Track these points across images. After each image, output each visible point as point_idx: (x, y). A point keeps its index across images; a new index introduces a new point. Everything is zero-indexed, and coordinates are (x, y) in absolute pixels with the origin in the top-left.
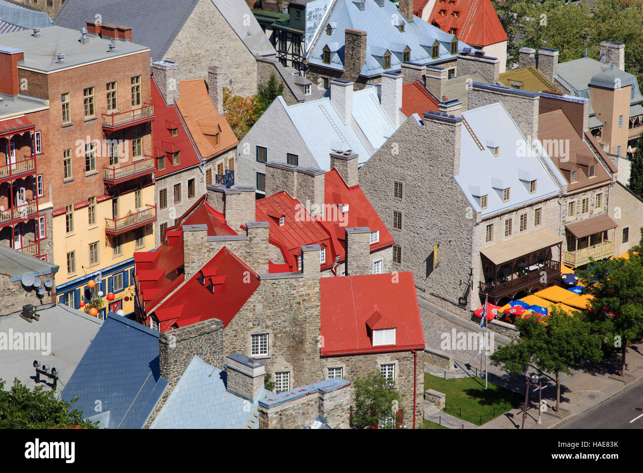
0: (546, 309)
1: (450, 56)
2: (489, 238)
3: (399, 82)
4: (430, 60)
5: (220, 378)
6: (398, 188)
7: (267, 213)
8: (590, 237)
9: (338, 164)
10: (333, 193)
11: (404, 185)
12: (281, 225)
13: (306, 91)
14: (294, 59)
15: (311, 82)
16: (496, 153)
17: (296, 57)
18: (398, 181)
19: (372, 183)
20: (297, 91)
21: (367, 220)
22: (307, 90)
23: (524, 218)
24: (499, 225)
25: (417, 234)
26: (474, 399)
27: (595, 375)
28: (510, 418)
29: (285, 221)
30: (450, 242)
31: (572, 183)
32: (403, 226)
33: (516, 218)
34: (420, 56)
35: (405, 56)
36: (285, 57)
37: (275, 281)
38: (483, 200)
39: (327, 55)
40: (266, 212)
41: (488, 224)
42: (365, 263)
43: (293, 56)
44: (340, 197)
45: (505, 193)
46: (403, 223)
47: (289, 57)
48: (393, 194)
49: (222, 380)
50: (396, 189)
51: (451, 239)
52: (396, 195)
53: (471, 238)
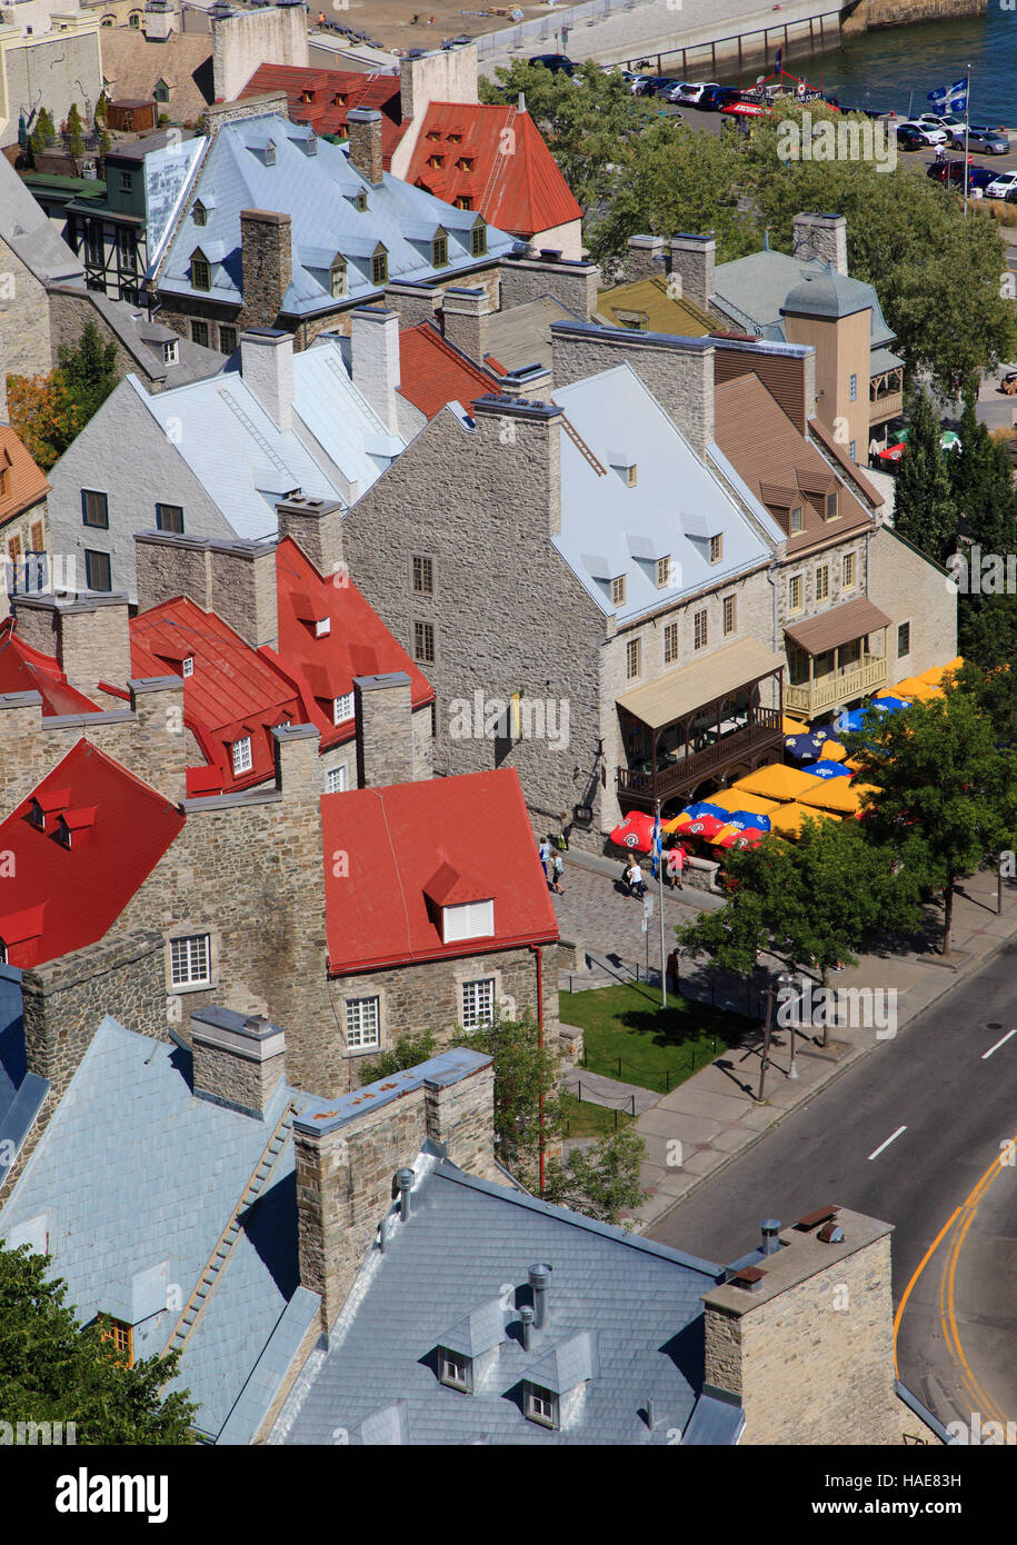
0: (766, 817)
1: (470, 261)
2: (634, 670)
3: (392, 329)
4: (431, 272)
5: (172, 1066)
6: (423, 574)
7: (151, 649)
8: (837, 652)
9: (295, 526)
10: (292, 594)
11: (435, 563)
12: (185, 676)
13: (167, 355)
14: (122, 282)
15: (178, 336)
16: (631, 480)
17: (129, 278)
18: (422, 554)
19: (361, 562)
20: (147, 357)
21: (373, 649)
22: (169, 352)
23: (701, 619)
24: (652, 639)
25: (472, 669)
26: (641, 1034)
27: (884, 957)
28: (728, 1070)
29: (194, 665)
30: (548, 683)
31: (793, 536)
32: (437, 655)
33: (685, 620)
34: (408, 264)
35: (377, 266)
36: (102, 277)
37: (219, 814)
38: (614, 586)
39: (200, 270)
40: (148, 647)
41: (630, 639)
42: (402, 755)
43: (120, 276)
44: (308, 600)
45: (658, 568)
46: (437, 646)
47: (111, 278)
48: (412, 584)
49: (177, 1072)
50: (417, 573)
51: (550, 678)
52: (418, 586)
53: (596, 672)
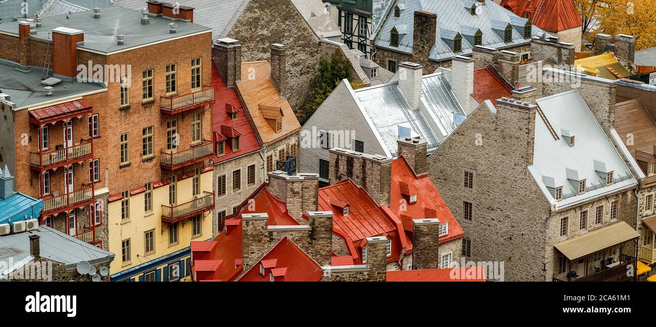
1: (522, 41)
2: (564, 231)
3: (471, 67)
4: (503, 45)
6: (469, 177)
7: (331, 202)
9: (405, 151)
10: (400, 182)
11: (474, 174)
12: (344, 215)
13: (372, 74)
14: (360, 41)
15: (378, 66)
16: (571, 143)
17: (363, 39)
18: (469, 170)
19: (441, 172)
20: (362, 74)
21: (435, 211)
22: (373, 73)
23: (600, 210)
24: (574, 218)
25: (489, 226)
29: (349, 211)
30: (523, 235)
31: (649, 176)
32: (473, 218)
33: (592, 212)
34: (491, 41)
35: (477, 38)
36: (351, 38)
37: (338, 274)
38: (558, 193)
39: (395, 38)
40: (329, 201)
41: (562, 217)
42: (433, 257)
43: (359, 38)
44: (407, 186)
45: (581, 186)
46: (473, 214)
47: (355, 39)
48: (463, 184)
50: (466, 180)
51: (524, 233)
52: (466, 185)
53: (545, 231)
